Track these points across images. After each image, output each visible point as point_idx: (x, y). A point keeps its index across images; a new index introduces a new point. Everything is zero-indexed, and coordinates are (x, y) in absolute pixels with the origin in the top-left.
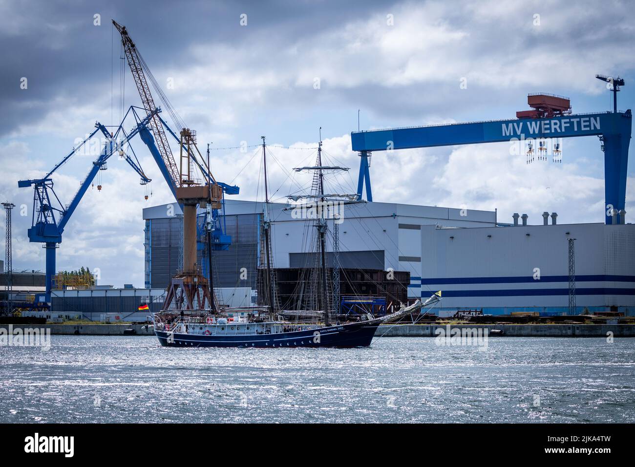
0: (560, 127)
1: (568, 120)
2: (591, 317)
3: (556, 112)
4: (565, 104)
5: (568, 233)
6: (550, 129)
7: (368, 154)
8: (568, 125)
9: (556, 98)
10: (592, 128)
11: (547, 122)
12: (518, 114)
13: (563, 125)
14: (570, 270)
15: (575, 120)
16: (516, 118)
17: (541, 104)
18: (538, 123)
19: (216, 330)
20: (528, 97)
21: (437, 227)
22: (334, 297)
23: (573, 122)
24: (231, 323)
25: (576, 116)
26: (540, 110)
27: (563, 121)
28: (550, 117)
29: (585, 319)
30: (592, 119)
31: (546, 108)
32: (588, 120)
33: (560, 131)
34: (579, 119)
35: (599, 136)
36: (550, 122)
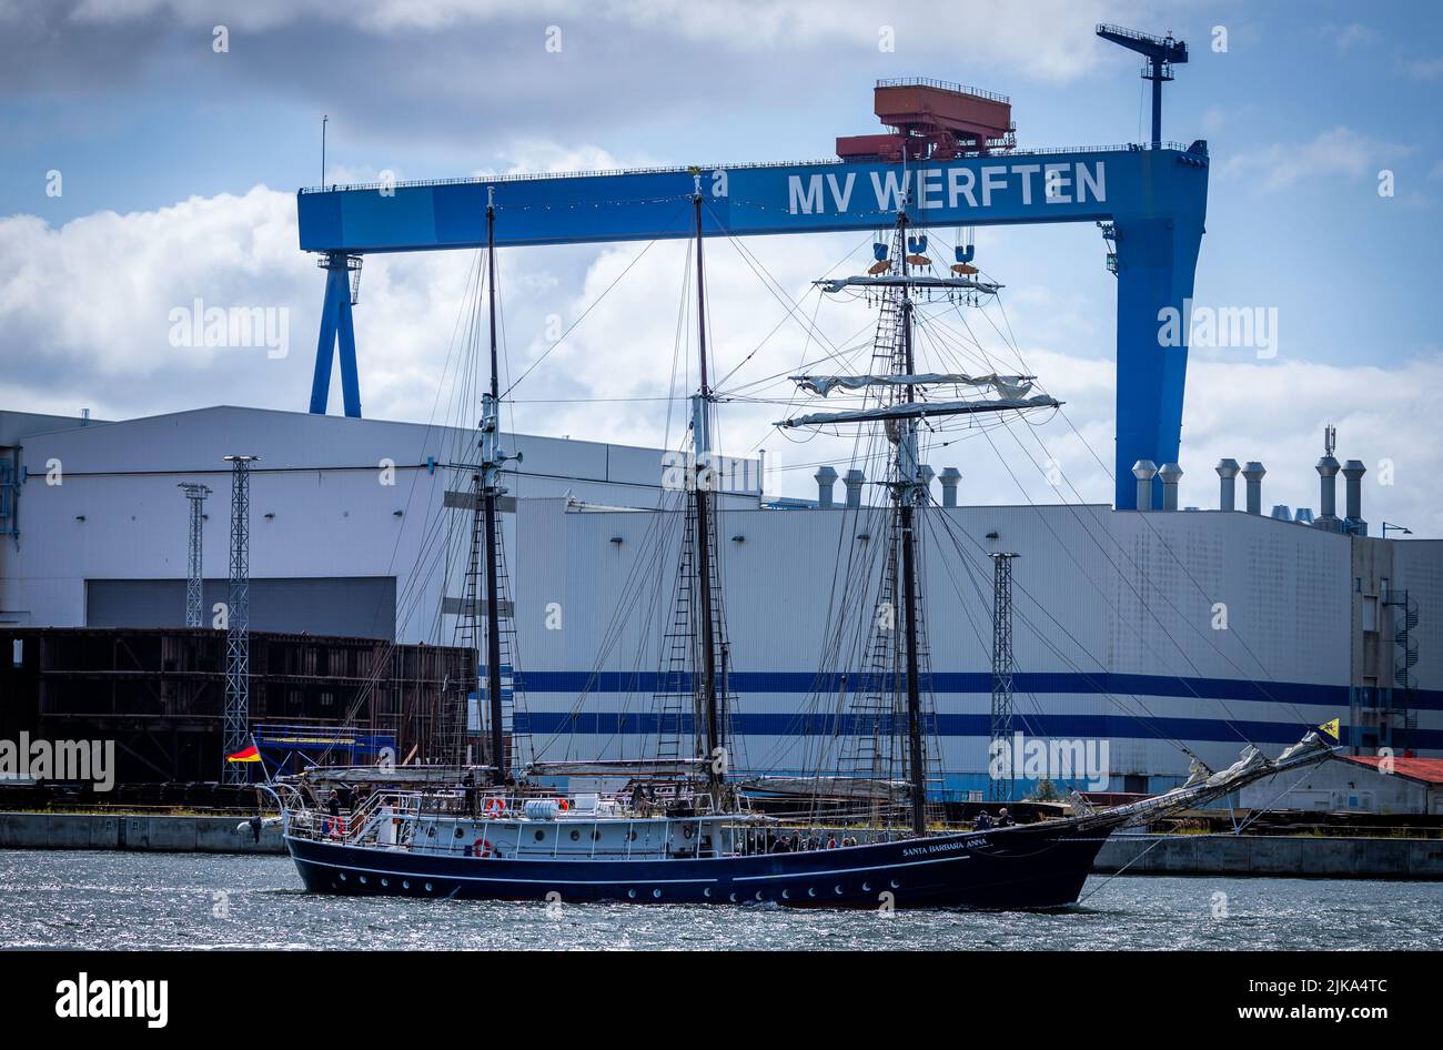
0: (977, 191)
1: (1002, 170)
2: (1061, 809)
3: (963, 143)
4: (996, 117)
5: (993, 536)
6: (944, 195)
7: (350, 263)
8: (1003, 185)
9: (965, 97)
10: (1081, 198)
11: (937, 173)
12: (842, 144)
13: (988, 186)
14: (997, 655)
15: (1025, 171)
16: (835, 159)
17: (916, 114)
18: (907, 175)
19: (519, 839)
20: (877, 90)
21: (571, 504)
22: (230, 727)
23: (1021, 174)
24: (566, 817)
25: (1029, 158)
26: (912, 133)
27: (986, 171)
28: (946, 159)
29: (1041, 814)
30: (1081, 168)
31: (933, 128)
32: (1069, 169)
33: (976, 205)
34: (1038, 166)
35: (1103, 223)
36: (945, 174)
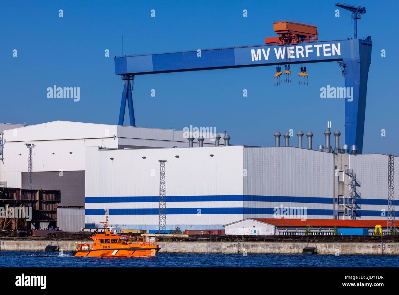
7: (131, 78)
8: (311, 51)
10: (334, 54)
11: (293, 48)
12: (266, 40)
23: (316, 48)
27: (307, 47)
32: (330, 46)
33: (304, 57)
34: (321, 45)
35: (339, 61)
36: (295, 48)
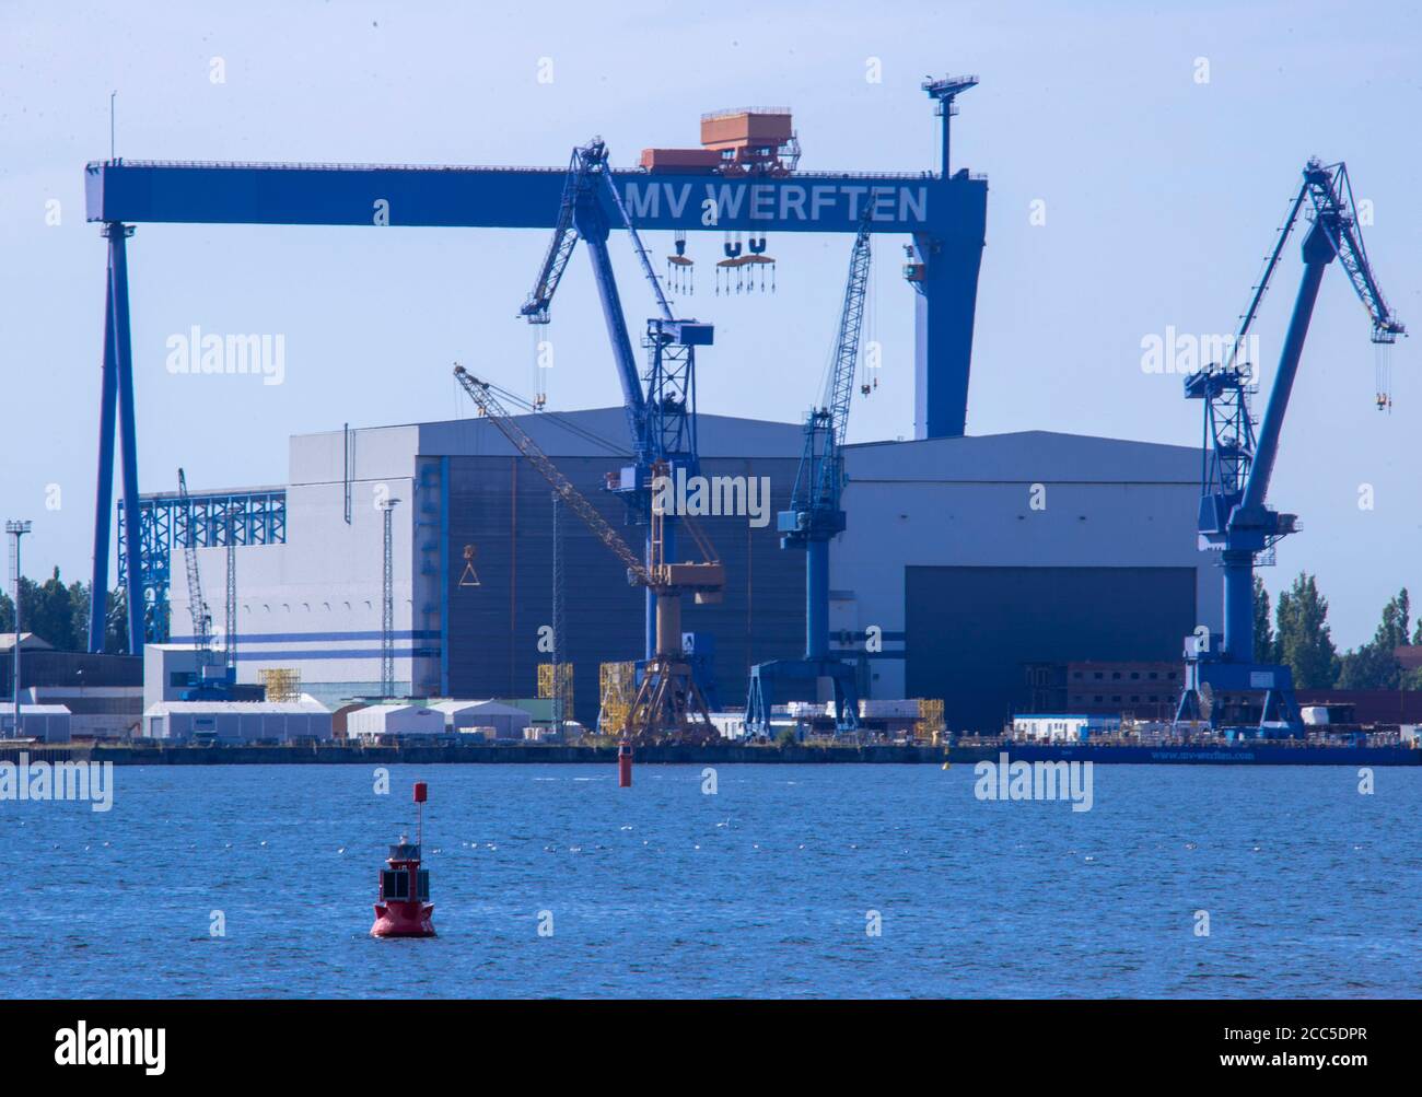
0: (807, 206)
1: (832, 189)
6: (775, 208)
8: (831, 201)
10: (903, 217)
11: (771, 188)
13: (817, 202)
15: (854, 192)
18: (742, 188)
20: (704, 120)
23: (848, 195)
25: (857, 181)
30: (905, 192)
33: (805, 216)
34: (866, 189)
36: (778, 190)
